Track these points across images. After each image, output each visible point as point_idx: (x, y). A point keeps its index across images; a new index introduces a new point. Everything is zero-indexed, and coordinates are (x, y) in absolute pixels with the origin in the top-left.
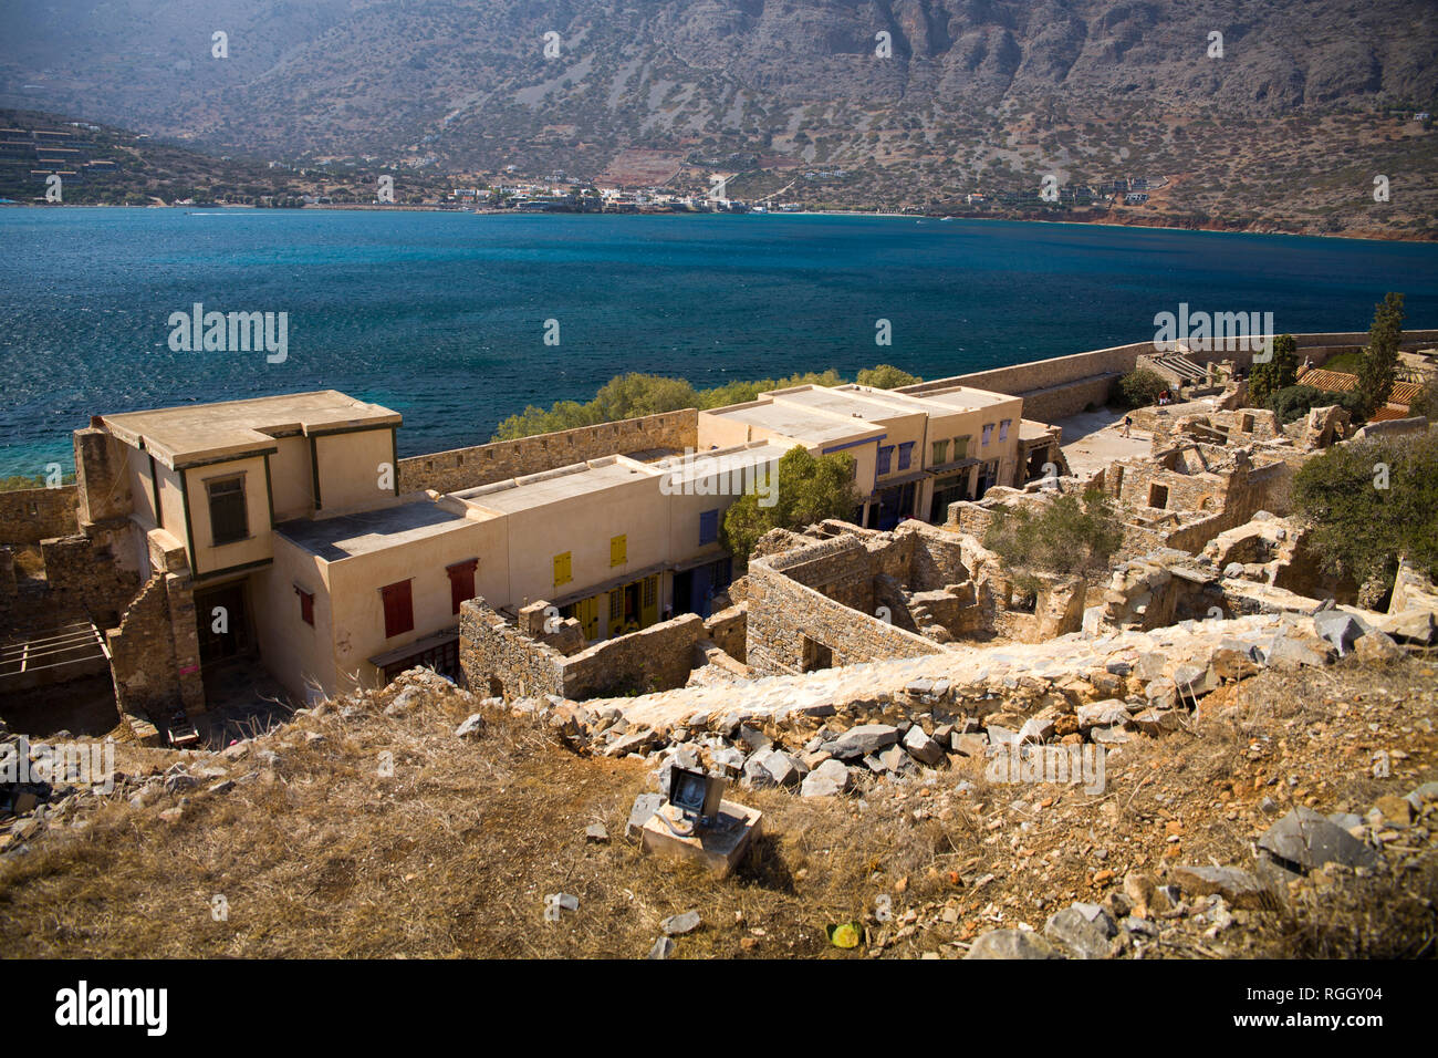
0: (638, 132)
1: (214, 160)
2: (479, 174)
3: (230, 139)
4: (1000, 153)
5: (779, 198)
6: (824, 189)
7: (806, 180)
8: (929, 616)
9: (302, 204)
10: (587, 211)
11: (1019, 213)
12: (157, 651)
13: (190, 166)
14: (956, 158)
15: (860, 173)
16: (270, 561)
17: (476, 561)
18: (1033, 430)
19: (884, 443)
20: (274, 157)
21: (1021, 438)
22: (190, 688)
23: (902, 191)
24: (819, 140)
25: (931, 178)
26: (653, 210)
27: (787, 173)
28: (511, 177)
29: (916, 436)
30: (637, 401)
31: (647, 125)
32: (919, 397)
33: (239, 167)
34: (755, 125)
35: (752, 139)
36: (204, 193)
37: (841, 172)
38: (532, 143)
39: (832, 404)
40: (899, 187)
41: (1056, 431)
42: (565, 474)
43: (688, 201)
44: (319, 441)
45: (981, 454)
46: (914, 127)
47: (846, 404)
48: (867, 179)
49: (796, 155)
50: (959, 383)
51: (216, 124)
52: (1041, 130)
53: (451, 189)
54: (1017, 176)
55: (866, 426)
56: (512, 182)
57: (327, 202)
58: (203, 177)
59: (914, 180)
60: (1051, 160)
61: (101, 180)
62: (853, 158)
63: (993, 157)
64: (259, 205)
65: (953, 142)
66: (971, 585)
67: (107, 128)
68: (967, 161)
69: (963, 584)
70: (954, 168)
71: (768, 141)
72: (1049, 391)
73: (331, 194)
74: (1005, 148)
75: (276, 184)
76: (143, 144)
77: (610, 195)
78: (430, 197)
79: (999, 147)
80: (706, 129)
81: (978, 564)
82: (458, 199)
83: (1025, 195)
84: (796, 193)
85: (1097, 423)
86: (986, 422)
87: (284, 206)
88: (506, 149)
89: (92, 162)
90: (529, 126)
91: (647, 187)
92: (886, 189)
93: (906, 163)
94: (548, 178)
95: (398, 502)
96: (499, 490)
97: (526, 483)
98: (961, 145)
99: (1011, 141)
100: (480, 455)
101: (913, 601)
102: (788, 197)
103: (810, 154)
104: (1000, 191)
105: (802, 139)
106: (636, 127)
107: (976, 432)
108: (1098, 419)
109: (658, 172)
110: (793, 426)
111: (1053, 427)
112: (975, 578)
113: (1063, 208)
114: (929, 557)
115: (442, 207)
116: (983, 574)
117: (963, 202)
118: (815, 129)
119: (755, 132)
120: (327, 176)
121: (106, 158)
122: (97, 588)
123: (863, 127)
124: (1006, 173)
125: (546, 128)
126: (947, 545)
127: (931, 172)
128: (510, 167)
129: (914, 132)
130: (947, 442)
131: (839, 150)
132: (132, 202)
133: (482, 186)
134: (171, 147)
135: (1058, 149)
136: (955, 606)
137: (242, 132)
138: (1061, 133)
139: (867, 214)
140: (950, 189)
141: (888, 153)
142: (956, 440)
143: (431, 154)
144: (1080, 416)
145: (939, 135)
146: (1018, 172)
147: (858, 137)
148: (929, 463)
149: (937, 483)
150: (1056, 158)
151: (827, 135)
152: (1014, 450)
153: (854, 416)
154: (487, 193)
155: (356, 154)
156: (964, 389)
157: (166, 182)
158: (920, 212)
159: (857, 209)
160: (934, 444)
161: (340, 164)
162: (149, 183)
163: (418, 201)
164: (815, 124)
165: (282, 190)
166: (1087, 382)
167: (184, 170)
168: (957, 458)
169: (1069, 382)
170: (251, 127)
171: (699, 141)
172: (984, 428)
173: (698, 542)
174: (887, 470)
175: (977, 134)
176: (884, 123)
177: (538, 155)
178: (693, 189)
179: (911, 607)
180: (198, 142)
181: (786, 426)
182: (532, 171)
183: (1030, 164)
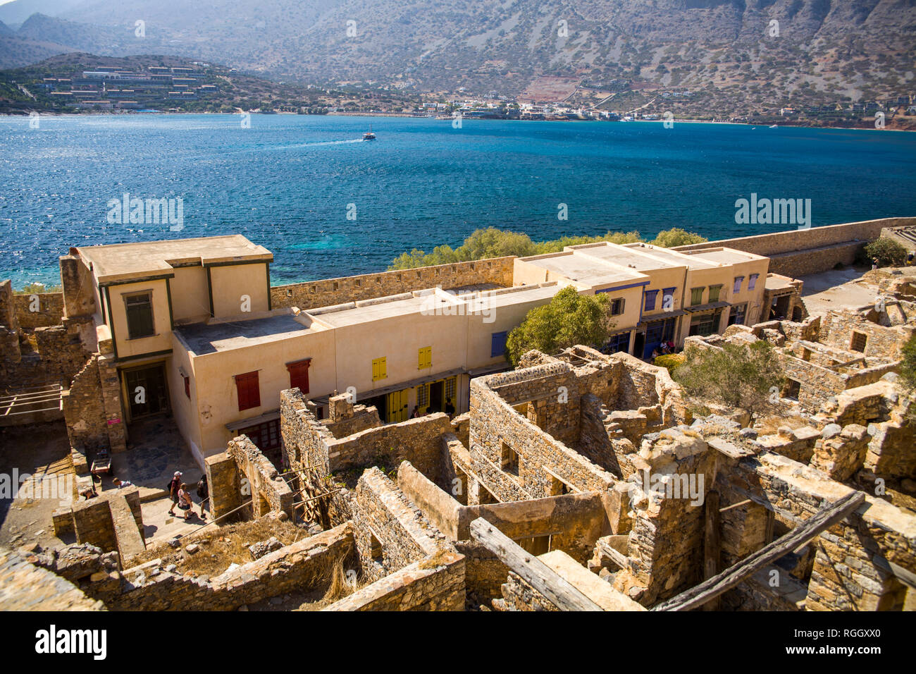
0: (548, 65)
1: (275, 84)
2: (441, 93)
3: (286, 70)
4: (808, 78)
5: (643, 111)
6: (675, 105)
7: (663, 98)
8: (620, 431)
9: (326, 112)
10: (510, 119)
11: (820, 122)
12: (93, 408)
13: (260, 88)
14: (774, 82)
15: (702, 94)
16: (170, 351)
17: (309, 360)
18: (779, 282)
19: (648, 288)
20: (312, 82)
21: (767, 287)
22: (115, 434)
23: (732, 106)
24: (674, 70)
25: (754, 97)
26: (554, 118)
27: (650, 93)
28: (462, 95)
29: (678, 283)
30: (489, 249)
31: (554, 60)
32: (688, 254)
33: (290, 89)
34: (629, 60)
35: (626, 70)
36: (267, 105)
37: (688, 92)
38: (477, 73)
39: (617, 257)
40: (730, 103)
41: (798, 284)
42: (393, 300)
43: (579, 113)
44: (213, 270)
45: (732, 299)
46: (744, 61)
47: (628, 257)
48: (707, 97)
49: (657, 81)
50: (722, 245)
51: (278, 61)
52: (842, 61)
53: (421, 102)
54: (820, 95)
55: (635, 275)
56: (462, 99)
57: (342, 111)
58: (267, 95)
59: (741, 98)
60: (848, 83)
61: (208, 97)
62: (698, 83)
63: (802, 81)
64: (300, 113)
65: (772, 71)
66: (659, 408)
67: (214, 65)
68: (782, 84)
69: (653, 407)
70: (772, 89)
71: (637, 71)
72: (804, 253)
73: (345, 105)
74: (812, 74)
75: (311, 99)
76: (234, 74)
77: (526, 108)
78: (407, 108)
79: (808, 73)
80: (594, 63)
81: (666, 392)
82: (425, 109)
83: (825, 108)
84: (655, 107)
85: (842, 279)
86: (737, 274)
87: (315, 113)
88: (459, 77)
89: (203, 86)
90: (475, 61)
91: (552, 103)
92: (721, 105)
93: (736, 87)
94: (486, 96)
95: (270, 314)
96: (342, 309)
97: (363, 306)
98: (779, 73)
99: (817, 69)
100: (351, 283)
101: (609, 418)
102: (650, 110)
103: (667, 80)
104: (806, 106)
105: (662, 70)
106: (546, 62)
107: (729, 283)
108: (844, 276)
109: (560, 93)
110: (581, 272)
111: (797, 281)
112: (663, 403)
113: (854, 118)
114: (631, 382)
115: (415, 114)
116: (669, 401)
117: (777, 114)
118: (671, 62)
119: (629, 65)
120: (343, 94)
121: (211, 83)
122: (71, 361)
123: (706, 60)
124: (812, 93)
125: (487, 62)
126: (645, 375)
127: (754, 93)
128: (461, 88)
129: (744, 64)
130: (703, 289)
131: (688, 77)
132: (224, 110)
133: (441, 101)
134: (249, 76)
135: (854, 74)
136: (644, 425)
137: (293, 66)
138: (857, 63)
139: (706, 122)
140: (768, 105)
141: (724, 79)
142: (711, 288)
143: (411, 80)
144: (829, 273)
145: (762, 66)
146: (821, 92)
147: (702, 68)
148: (687, 304)
149: (693, 319)
150: (852, 82)
151: (680, 67)
152: (761, 297)
153: (630, 266)
154: (444, 106)
155: (363, 80)
156: (726, 249)
157: (245, 98)
158: (744, 121)
159: (699, 119)
160: (692, 290)
161: (353, 86)
162: (235, 98)
163: (399, 110)
164: (672, 59)
165: (315, 103)
166: (837, 247)
167: (256, 91)
168: (710, 301)
169: (822, 246)
170: (297, 64)
171: (590, 71)
172: (736, 279)
173: (490, 354)
174: (653, 308)
175: (791, 65)
176: (722, 57)
177: (480, 80)
178: (584, 104)
179: (606, 423)
180: (267, 73)
181: (576, 271)
182: (474, 92)
183: (831, 86)
